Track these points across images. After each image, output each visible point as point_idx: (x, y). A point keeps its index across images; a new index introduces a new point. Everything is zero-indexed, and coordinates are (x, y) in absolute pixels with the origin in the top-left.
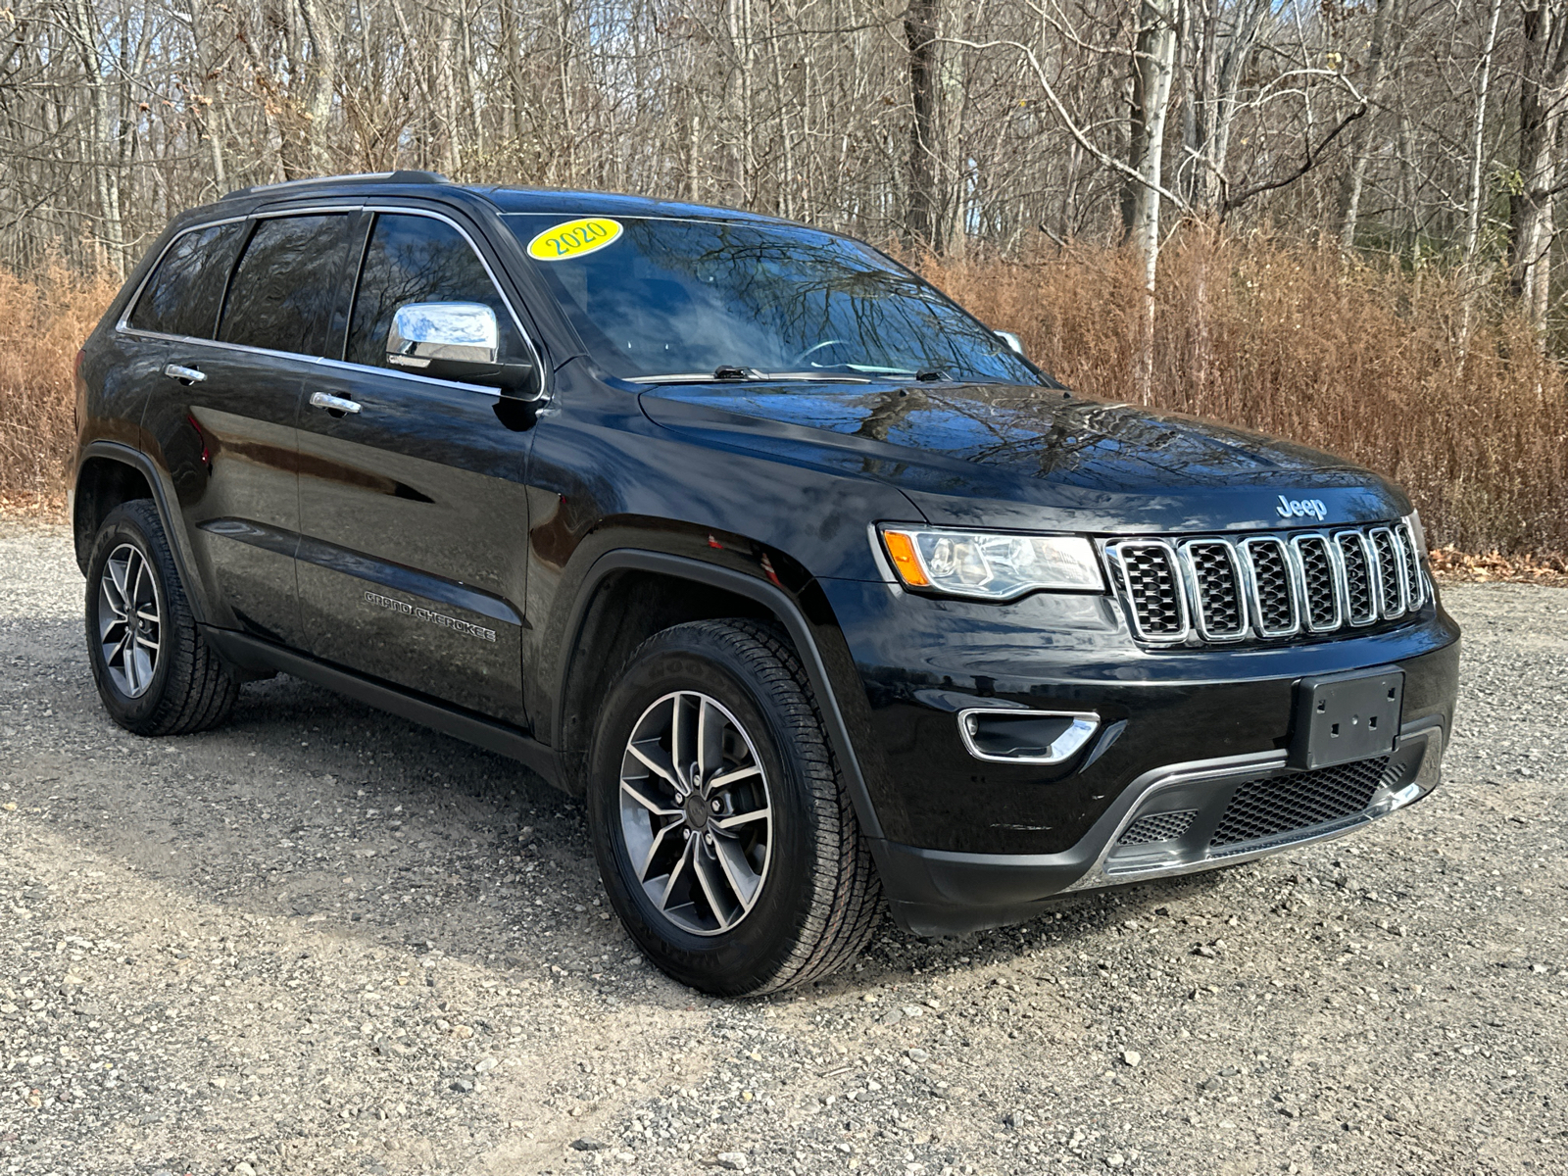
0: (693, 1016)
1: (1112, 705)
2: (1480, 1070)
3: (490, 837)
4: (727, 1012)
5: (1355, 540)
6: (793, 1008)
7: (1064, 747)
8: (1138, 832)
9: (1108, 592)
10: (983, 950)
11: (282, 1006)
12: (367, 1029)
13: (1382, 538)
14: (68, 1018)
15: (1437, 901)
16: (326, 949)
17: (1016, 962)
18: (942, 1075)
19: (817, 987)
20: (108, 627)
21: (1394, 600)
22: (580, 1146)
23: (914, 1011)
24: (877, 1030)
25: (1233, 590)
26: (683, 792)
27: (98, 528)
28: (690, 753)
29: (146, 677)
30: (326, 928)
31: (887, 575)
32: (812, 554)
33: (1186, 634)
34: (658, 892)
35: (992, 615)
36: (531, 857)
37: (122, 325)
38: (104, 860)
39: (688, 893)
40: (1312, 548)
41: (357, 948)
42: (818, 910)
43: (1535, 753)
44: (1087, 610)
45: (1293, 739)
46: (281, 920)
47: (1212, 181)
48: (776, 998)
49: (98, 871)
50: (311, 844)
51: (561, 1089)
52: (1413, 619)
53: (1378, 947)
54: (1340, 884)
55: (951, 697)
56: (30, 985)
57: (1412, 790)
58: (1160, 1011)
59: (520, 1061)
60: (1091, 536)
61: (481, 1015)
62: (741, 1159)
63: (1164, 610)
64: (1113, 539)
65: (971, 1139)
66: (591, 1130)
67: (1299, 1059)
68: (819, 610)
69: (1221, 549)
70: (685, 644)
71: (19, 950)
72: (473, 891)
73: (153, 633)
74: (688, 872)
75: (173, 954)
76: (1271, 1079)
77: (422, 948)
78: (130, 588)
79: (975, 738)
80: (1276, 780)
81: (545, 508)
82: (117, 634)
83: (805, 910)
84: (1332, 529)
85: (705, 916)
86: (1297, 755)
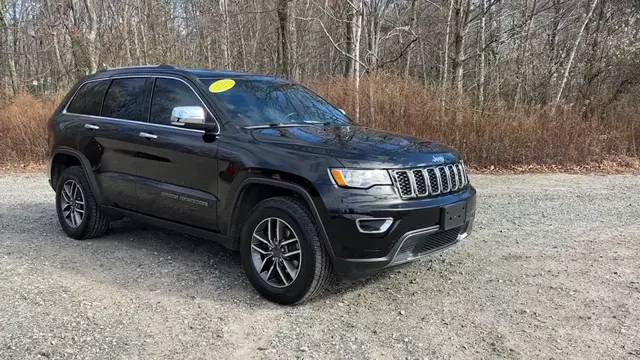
0: (280, 311)
1: (396, 216)
2: (492, 309)
3: (200, 264)
4: (289, 309)
5: (443, 169)
6: (307, 306)
7: (384, 228)
8: (403, 250)
9: (393, 184)
10: (354, 287)
11: (158, 318)
12: (186, 322)
13: (457, 166)
14: (93, 326)
15: (470, 264)
16: (165, 300)
17: (364, 289)
18: (354, 320)
19: (311, 300)
20: (64, 206)
21: (454, 185)
22: (260, 349)
23: (341, 304)
24: (332, 311)
25: (424, 182)
26: (271, 247)
27: (59, 175)
28: (274, 235)
29: (79, 221)
30: (162, 294)
31: (334, 183)
32: (311, 177)
33: (413, 195)
34: (265, 276)
35: (363, 192)
36: (216, 269)
37: (65, 112)
38: (84, 278)
39: (275, 275)
40: (442, 170)
41: (174, 299)
42: (316, 278)
43: (484, 222)
44: (387, 190)
45: (440, 222)
46: (147, 292)
47: (374, 60)
48: (301, 304)
49: (83, 282)
50: (146, 269)
51: (248, 334)
52: (465, 188)
53: (457, 278)
54: (443, 261)
55: (354, 216)
56: (78, 317)
57: (465, 234)
58: (406, 299)
59: (234, 327)
60: (387, 170)
61: (218, 315)
62: (306, 349)
63: (407, 189)
64: (393, 170)
65: (367, 338)
66: (262, 344)
67: (446, 310)
68: (315, 193)
69: (405, 173)
70: (271, 204)
71: (69, 307)
72: (202, 281)
73: (82, 207)
74: (275, 270)
75: (118, 306)
76: (440, 315)
77: (193, 298)
78: (73, 194)
79: (361, 226)
80: (436, 233)
81: (224, 167)
82: (68, 208)
83: (313, 278)
84: (446, 164)
85: (280, 282)
86: (442, 227)
